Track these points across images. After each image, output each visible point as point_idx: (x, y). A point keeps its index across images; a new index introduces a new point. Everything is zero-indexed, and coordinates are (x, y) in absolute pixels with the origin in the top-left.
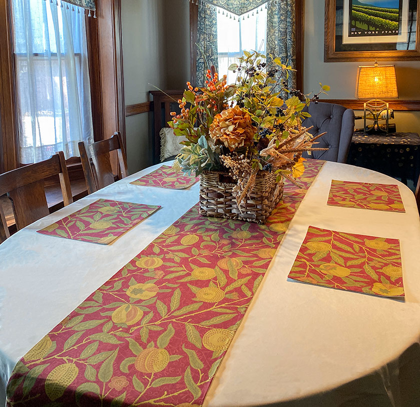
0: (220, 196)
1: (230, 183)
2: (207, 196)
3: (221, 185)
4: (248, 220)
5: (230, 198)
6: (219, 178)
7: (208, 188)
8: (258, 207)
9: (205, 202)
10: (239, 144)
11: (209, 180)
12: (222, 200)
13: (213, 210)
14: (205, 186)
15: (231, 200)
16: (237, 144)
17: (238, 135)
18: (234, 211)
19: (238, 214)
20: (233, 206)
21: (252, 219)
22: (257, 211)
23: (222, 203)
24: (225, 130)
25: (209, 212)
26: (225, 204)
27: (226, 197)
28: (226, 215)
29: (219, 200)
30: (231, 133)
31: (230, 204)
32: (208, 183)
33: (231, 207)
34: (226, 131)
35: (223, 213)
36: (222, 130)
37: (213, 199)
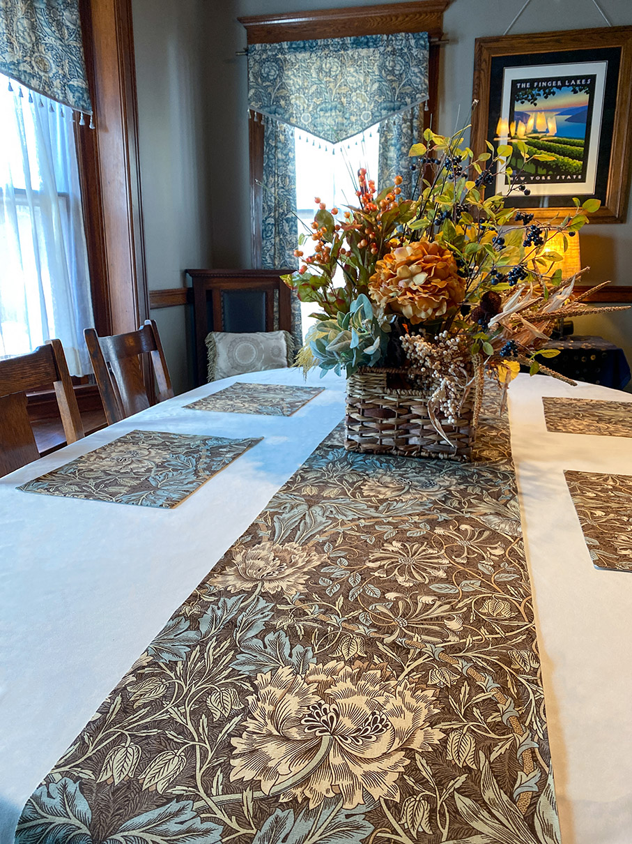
0: (388, 414)
1: (407, 390)
2: (363, 415)
3: (390, 394)
4: (441, 456)
5: (406, 417)
6: (387, 381)
7: (364, 401)
8: (461, 431)
9: (357, 428)
10: (435, 310)
11: (366, 386)
12: (391, 421)
13: (373, 441)
14: (358, 396)
15: (408, 421)
16: (430, 311)
17: (436, 292)
18: (413, 441)
19: (421, 446)
20: (413, 431)
21: (449, 454)
22: (459, 439)
23: (391, 427)
24: (407, 283)
25: (365, 446)
26: (397, 429)
27: (399, 415)
28: (397, 449)
29: (385, 422)
30: (421, 290)
31: (408, 428)
32: (364, 390)
33: (409, 433)
34: (411, 285)
35: (394, 444)
36: (401, 284)
37: (375, 421)
